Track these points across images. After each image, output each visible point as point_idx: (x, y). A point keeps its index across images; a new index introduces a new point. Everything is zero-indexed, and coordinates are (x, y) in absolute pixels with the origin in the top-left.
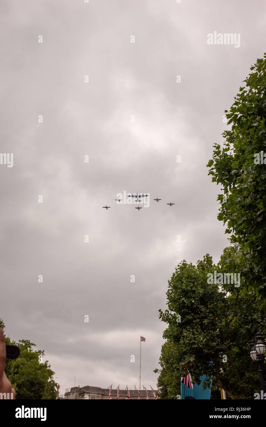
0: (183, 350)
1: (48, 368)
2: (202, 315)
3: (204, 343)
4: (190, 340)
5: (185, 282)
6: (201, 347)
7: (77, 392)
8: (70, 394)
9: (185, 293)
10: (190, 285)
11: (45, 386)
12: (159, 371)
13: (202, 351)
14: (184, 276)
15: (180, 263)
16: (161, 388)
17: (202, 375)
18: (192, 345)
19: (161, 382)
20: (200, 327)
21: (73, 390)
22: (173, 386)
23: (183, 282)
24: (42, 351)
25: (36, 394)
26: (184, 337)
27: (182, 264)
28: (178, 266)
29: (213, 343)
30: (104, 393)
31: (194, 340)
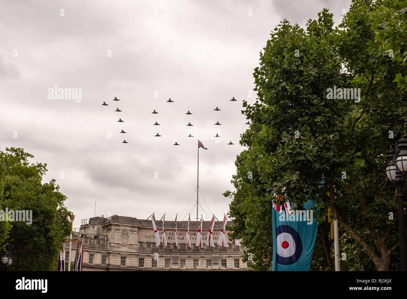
0: (281, 163)
1: (55, 190)
2: (313, 109)
3: (315, 154)
4: (293, 149)
5: (287, 56)
6: (310, 160)
7: (100, 224)
8: (88, 227)
9: (287, 75)
10: (296, 62)
11: (54, 217)
12: (231, 194)
13: (311, 166)
14: (285, 47)
15: (279, 25)
16: (234, 218)
17: (306, 201)
18: (297, 157)
19: (234, 210)
20: (309, 129)
21: (92, 222)
22: (255, 216)
23: (284, 57)
24: (42, 164)
25: (41, 227)
26: (283, 144)
27: (282, 27)
28: (276, 29)
29: (328, 153)
30: (142, 226)
31: (300, 149)
